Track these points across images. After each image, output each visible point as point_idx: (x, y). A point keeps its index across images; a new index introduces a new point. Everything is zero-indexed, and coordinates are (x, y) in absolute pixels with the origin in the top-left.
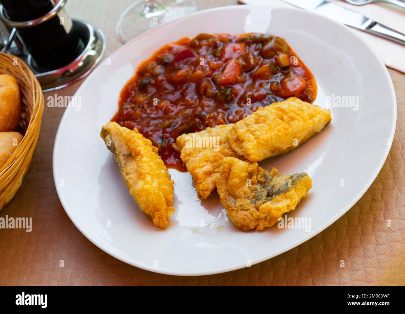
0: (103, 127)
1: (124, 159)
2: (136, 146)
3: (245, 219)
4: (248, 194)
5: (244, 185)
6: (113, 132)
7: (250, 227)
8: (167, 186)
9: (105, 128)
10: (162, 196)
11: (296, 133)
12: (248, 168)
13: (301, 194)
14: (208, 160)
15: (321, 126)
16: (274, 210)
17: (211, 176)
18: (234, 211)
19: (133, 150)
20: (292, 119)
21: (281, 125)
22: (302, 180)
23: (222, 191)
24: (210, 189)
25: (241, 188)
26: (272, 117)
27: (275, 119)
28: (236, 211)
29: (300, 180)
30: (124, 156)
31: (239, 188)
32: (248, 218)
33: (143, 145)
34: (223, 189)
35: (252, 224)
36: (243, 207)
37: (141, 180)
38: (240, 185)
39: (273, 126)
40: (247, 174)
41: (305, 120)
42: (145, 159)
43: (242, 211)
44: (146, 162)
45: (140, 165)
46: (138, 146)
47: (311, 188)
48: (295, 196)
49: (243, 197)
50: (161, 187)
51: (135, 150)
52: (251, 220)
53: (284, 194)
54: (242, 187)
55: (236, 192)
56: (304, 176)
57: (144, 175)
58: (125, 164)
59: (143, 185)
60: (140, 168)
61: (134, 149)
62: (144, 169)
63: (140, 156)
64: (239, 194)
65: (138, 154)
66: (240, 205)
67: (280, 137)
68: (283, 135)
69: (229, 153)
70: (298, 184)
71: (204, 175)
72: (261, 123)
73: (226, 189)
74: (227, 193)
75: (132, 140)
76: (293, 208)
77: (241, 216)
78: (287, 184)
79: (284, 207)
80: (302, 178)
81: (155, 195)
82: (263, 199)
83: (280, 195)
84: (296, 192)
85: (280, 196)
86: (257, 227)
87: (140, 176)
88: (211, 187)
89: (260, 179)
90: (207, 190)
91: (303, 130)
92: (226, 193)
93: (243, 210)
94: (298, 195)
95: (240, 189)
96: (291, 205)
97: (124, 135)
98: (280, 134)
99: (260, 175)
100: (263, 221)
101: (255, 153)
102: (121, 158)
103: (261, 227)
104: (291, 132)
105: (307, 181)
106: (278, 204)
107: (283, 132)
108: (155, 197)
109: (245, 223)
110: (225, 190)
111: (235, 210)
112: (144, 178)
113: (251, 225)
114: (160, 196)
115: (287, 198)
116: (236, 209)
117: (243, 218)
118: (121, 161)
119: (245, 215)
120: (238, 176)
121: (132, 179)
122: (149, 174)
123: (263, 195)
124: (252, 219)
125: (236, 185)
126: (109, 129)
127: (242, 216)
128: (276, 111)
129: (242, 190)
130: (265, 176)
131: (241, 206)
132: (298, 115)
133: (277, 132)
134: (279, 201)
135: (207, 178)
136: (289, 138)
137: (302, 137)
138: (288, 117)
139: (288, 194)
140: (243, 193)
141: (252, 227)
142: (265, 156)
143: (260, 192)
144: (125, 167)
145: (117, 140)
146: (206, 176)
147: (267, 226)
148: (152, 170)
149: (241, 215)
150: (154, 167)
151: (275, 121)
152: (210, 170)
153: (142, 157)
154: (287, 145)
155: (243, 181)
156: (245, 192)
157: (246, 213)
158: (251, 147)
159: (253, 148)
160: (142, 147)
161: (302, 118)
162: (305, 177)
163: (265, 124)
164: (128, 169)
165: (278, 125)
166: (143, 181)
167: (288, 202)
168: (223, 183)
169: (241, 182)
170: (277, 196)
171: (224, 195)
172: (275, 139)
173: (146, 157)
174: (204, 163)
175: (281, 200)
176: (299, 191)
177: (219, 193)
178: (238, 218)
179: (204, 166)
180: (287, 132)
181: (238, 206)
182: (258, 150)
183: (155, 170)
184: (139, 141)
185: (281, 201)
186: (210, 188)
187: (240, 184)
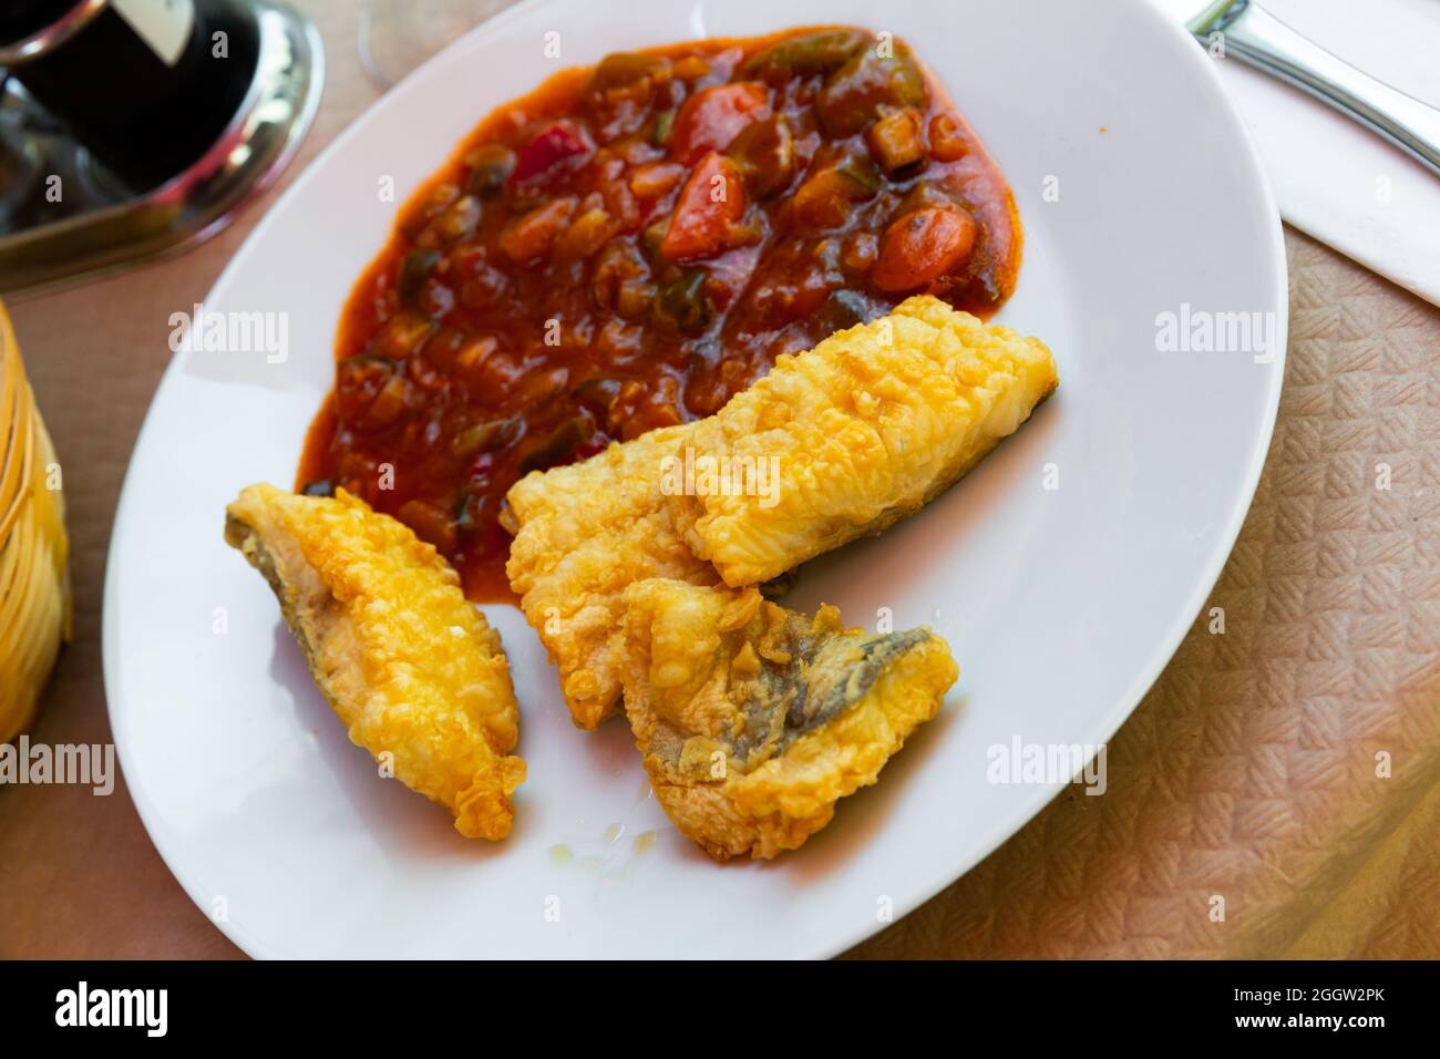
0: (228, 509)
1: (315, 617)
2: (342, 563)
3: (712, 818)
4: (724, 716)
5: (709, 683)
6: (262, 522)
7: (732, 847)
8: (479, 682)
9: (238, 514)
10: (466, 727)
11: (905, 455)
12: (721, 616)
13: (904, 716)
14: (593, 582)
15: (1015, 412)
16: (791, 794)
17: (604, 645)
18: (674, 788)
19: (332, 580)
20: (889, 401)
21: (839, 435)
22: (904, 661)
23: (637, 708)
24: (604, 694)
25: (700, 694)
26: (814, 398)
27: (822, 408)
28: (680, 786)
29: (896, 664)
30: (311, 605)
31: (692, 696)
32: (721, 814)
33: (367, 554)
34: (639, 701)
35: (735, 837)
36: (702, 772)
37: (377, 688)
38: (695, 685)
39: (810, 441)
40: (718, 641)
41: (937, 403)
42: (379, 606)
43: (699, 787)
44: (382, 618)
45: (365, 633)
46: (346, 563)
47: (954, 679)
48: (881, 731)
49: (707, 731)
50: (459, 694)
51: (338, 577)
52: (732, 823)
53: (829, 726)
54: (703, 690)
55: (681, 711)
56: (912, 646)
57: (387, 670)
58: (320, 637)
59: (384, 708)
60: (367, 644)
61: (336, 576)
62: (381, 647)
63: (359, 599)
64: (691, 721)
65: (354, 591)
66: (693, 765)
67: (838, 481)
68: (847, 473)
69: (672, 548)
70: (891, 680)
71: (583, 642)
72: (770, 429)
73: (647, 701)
74: (653, 716)
75: (326, 544)
76: (869, 778)
77: (698, 808)
78: (843, 684)
79: (827, 779)
80: (903, 656)
81: (437, 730)
82: (772, 740)
83: (815, 735)
84: (886, 712)
85: (813, 739)
86: (755, 847)
87: (373, 673)
88: (605, 685)
89: (770, 655)
90: (593, 700)
91: (933, 440)
92: (649, 714)
93: (703, 783)
94: (892, 723)
95: (696, 700)
96: (858, 770)
97: (300, 527)
98: (837, 469)
99: (773, 635)
100: (770, 826)
101: (746, 553)
102: (305, 613)
103: (765, 849)
104: (885, 456)
105: (927, 661)
106: (808, 769)
107: (849, 462)
108: (438, 738)
109: (712, 832)
110: (644, 705)
111: (677, 785)
112: (388, 678)
113: (733, 842)
114: (460, 731)
115: (842, 741)
116: (679, 780)
117: (704, 815)
118: (303, 625)
119: (711, 803)
120: (680, 655)
121: (345, 688)
122: (402, 657)
123: (772, 721)
124: (734, 817)
125: (678, 689)
126: (249, 515)
127: (702, 807)
128: (832, 373)
129: (701, 704)
130: (791, 641)
131: (696, 767)
132: (911, 381)
133: (826, 464)
134: (810, 759)
135: (593, 654)
136: (883, 478)
137: (939, 466)
138: (875, 396)
139: (843, 726)
140: (705, 717)
141: (737, 850)
142: (792, 556)
143: (766, 708)
144: (319, 646)
145: (281, 549)
146: (591, 646)
147: (781, 845)
148: (411, 637)
149: (696, 803)
150: (420, 627)
151: (820, 420)
152: (599, 622)
153: (370, 600)
154: (882, 501)
155: (703, 667)
156: (712, 710)
157: (712, 795)
158: (724, 535)
159: (734, 538)
160: (364, 560)
161: (927, 393)
162: (921, 647)
163: (787, 430)
164: (331, 652)
165: (828, 433)
166: (385, 690)
167: (847, 756)
168: (638, 678)
169: (693, 675)
170: (803, 740)
171: (642, 723)
172: (821, 489)
173: (384, 597)
174: (579, 595)
175: (819, 753)
176: (897, 706)
177: (628, 715)
178: (688, 814)
179: (578, 609)
180: (863, 458)
181: (685, 767)
182: (756, 540)
183: (424, 638)
184: (352, 542)
185: (818, 758)
186: (603, 692)
187: (691, 680)
